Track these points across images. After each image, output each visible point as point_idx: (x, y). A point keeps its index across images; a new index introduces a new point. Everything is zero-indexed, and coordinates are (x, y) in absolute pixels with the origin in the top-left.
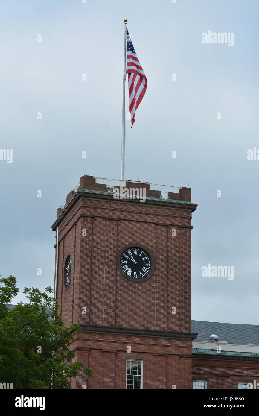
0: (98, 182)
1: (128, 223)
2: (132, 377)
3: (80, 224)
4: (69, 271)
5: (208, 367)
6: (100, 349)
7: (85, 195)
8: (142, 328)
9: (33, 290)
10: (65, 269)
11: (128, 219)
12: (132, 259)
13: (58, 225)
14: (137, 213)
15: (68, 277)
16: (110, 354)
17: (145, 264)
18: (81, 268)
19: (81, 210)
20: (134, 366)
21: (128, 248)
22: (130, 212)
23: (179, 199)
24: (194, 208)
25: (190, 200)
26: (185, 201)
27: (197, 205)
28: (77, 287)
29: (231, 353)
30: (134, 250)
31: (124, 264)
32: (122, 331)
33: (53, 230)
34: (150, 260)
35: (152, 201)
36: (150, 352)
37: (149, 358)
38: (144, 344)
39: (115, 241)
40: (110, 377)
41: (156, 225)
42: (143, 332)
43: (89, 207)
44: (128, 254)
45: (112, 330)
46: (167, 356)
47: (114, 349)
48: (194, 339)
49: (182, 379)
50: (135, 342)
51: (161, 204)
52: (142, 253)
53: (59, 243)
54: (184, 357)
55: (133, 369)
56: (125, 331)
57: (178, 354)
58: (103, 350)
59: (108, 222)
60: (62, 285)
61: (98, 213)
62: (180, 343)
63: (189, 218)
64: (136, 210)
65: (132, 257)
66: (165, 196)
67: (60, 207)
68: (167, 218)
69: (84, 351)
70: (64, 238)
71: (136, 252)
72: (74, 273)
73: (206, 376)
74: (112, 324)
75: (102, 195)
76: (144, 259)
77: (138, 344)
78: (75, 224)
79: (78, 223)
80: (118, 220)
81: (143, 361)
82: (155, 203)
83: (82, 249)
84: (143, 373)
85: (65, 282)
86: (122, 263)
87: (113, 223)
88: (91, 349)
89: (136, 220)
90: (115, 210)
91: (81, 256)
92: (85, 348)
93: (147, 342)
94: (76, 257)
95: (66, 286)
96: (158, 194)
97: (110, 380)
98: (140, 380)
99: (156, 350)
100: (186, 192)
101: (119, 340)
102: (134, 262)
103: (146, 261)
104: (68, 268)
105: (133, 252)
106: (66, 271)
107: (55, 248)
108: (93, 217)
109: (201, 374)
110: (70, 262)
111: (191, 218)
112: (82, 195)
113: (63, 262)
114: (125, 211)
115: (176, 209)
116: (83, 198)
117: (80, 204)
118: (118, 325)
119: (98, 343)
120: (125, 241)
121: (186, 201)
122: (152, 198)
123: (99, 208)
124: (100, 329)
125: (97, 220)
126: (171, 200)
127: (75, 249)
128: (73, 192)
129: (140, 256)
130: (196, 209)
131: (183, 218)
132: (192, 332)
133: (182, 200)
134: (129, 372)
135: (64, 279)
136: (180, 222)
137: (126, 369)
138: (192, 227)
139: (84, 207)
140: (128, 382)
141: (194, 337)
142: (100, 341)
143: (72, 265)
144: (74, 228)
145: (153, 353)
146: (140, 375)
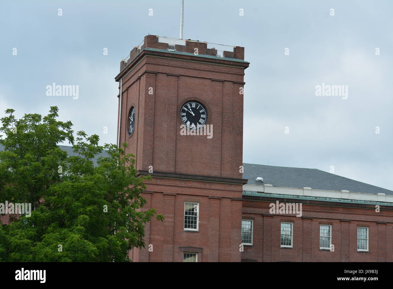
0: (161, 40)
1: (187, 78)
2: (189, 218)
3: (145, 79)
4: (132, 120)
5: (255, 207)
6: (162, 193)
7: (149, 53)
8: (198, 174)
9: (111, 145)
10: (129, 118)
11: (187, 75)
12: (190, 111)
13: (121, 77)
14: (196, 69)
15: (131, 126)
16: (170, 197)
17: (202, 116)
18: (145, 120)
19: (145, 66)
20: (191, 207)
21: (187, 101)
22: (190, 69)
23: (233, 57)
24: (246, 65)
25: (243, 58)
26: (238, 59)
27: (249, 63)
28: (141, 135)
29: (276, 195)
30: (192, 103)
31: (183, 116)
32: (181, 176)
33: (116, 81)
34: (206, 112)
35: (209, 59)
36: (206, 195)
37: (205, 200)
38: (201, 188)
39: (176, 95)
40: (171, 217)
41: (212, 81)
42: (200, 178)
43: (152, 64)
44: (187, 107)
45: (172, 176)
46: (220, 199)
47: (174, 192)
48: (244, 184)
49: (233, 220)
50: (193, 187)
51: (217, 61)
52: (199, 106)
53: (122, 93)
54: (236, 200)
55: (190, 210)
56: (184, 177)
57: (230, 197)
58: (164, 194)
59: (169, 78)
60: (126, 132)
61: (160, 69)
62: (232, 188)
63: (242, 75)
64: (195, 67)
65: (191, 110)
66: (220, 54)
67: (124, 60)
68: (222, 74)
69: (147, 194)
70: (127, 89)
71: (194, 105)
72: (138, 123)
73: (253, 216)
74: (172, 170)
75: (165, 53)
76: (201, 112)
77: (195, 188)
78: (139, 78)
79: (142, 78)
80: (178, 76)
81: (199, 203)
82: (212, 61)
83: (146, 102)
84: (199, 214)
85: (129, 129)
86: (181, 115)
87: (174, 79)
88: (153, 192)
89: (194, 76)
90: (176, 67)
91: (145, 109)
92: (148, 191)
93: (203, 186)
94: (140, 109)
95: (130, 133)
96: (214, 52)
97: (170, 220)
98: (196, 220)
99: (211, 193)
100: (239, 51)
101: (178, 185)
102: (192, 114)
103: (203, 113)
104: (132, 117)
105: (191, 106)
106: (129, 120)
107: (118, 98)
108: (156, 73)
109: (248, 213)
110: (134, 112)
111: (244, 75)
112: (147, 53)
113: (126, 112)
114: (185, 68)
115: (231, 67)
116: (147, 55)
117: (144, 60)
118: (178, 171)
119: (160, 187)
120: (185, 95)
121: (240, 59)
122: (209, 56)
123: (161, 65)
124: (161, 175)
125: (160, 76)
126: (226, 58)
127: (139, 101)
128: (137, 48)
129: (198, 108)
130: (248, 67)
131: (237, 74)
132: (243, 178)
133: (236, 58)
134: (186, 213)
135: (128, 127)
136: (234, 78)
137: (184, 210)
138: (245, 83)
139: (149, 64)
140: (186, 222)
141: (245, 182)
142: (161, 185)
143: (136, 116)
144: (139, 82)
145: (208, 196)
146: (197, 216)
